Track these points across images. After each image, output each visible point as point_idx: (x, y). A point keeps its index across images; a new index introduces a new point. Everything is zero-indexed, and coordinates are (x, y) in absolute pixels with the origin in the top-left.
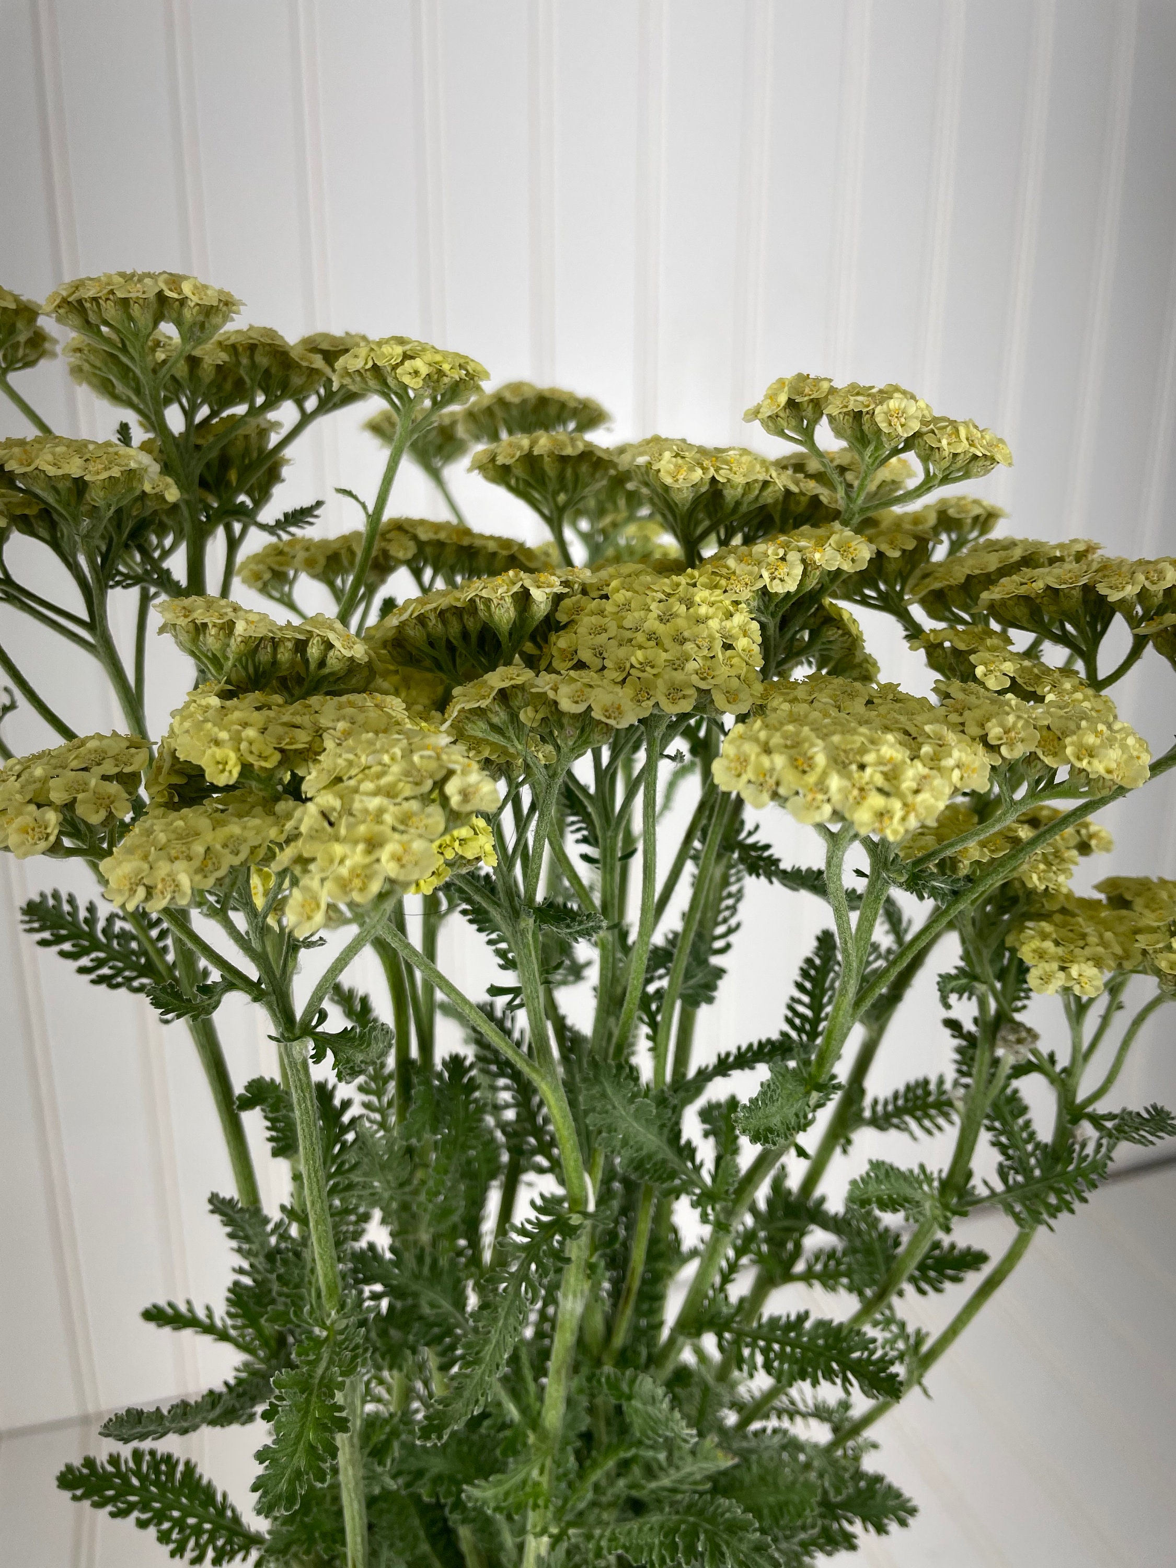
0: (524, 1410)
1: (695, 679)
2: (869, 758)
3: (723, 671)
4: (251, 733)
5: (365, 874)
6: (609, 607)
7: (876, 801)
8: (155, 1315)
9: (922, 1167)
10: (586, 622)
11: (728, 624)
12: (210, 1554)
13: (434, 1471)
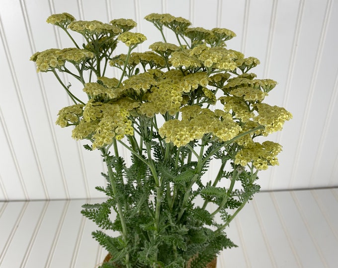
0: (153, 215)
1: (166, 109)
2: (179, 133)
3: (172, 108)
4: (92, 114)
5: (102, 142)
6: (159, 90)
7: (177, 141)
8: (97, 188)
9: (224, 188)
10: (155, 93)
11: (175, 98)
12: (105, 228)
13: (139, 221)
